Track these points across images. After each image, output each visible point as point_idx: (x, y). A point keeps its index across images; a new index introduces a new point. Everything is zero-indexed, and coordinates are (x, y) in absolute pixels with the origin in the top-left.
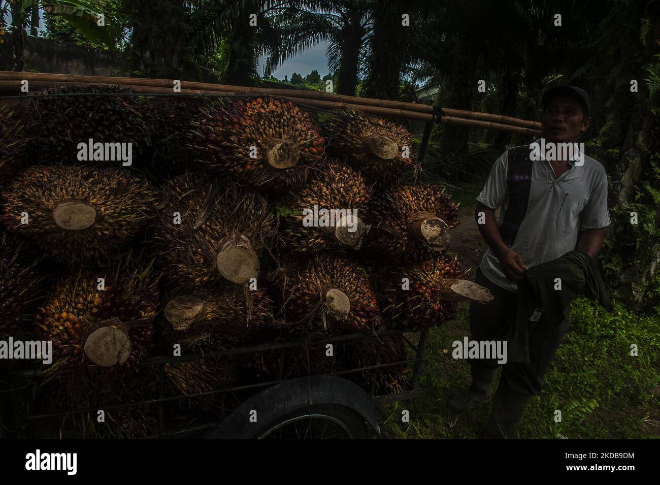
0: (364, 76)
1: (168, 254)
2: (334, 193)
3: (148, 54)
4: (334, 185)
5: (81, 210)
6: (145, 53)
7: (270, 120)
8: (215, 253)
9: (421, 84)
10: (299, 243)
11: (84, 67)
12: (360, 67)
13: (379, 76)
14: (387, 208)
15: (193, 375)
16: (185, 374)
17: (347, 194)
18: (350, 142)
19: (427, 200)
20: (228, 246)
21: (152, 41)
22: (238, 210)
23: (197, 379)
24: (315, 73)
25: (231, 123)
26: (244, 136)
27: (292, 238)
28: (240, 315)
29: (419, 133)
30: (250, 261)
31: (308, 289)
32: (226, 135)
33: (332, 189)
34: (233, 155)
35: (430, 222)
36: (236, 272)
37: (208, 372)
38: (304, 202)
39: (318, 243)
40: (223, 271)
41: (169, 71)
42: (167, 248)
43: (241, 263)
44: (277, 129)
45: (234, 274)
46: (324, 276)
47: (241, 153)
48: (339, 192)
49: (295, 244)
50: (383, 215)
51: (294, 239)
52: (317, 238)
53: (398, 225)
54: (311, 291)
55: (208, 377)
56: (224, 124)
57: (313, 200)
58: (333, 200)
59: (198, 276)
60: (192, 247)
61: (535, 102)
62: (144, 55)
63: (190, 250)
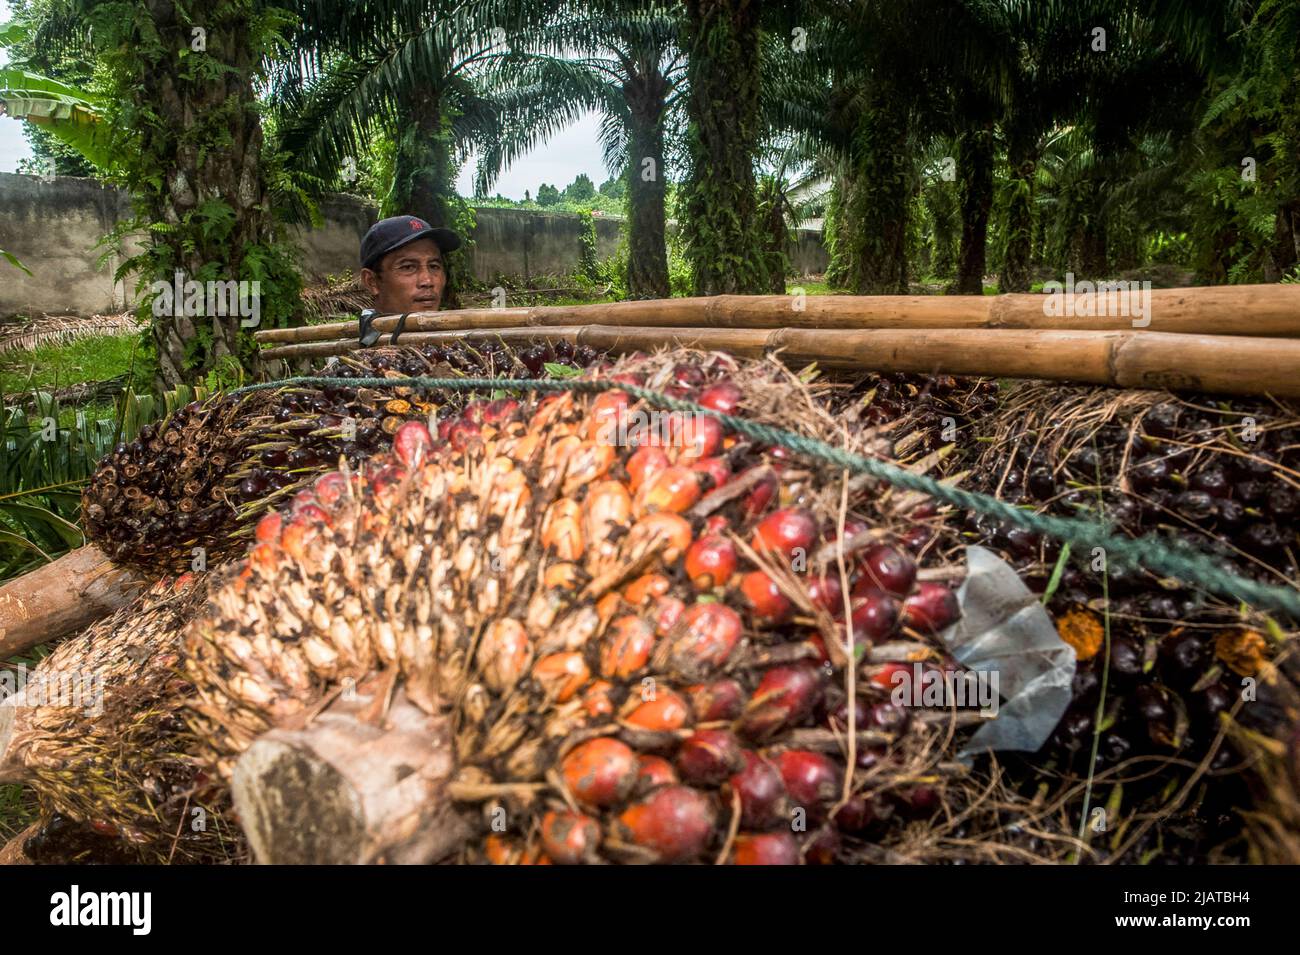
0: (678, 174)
3: (180, 183)
6: (175, 180)
9: (793, 177)
11: (97, 221)
12: (670, 156)
13: (710, 172)
21: (187, 152)
24: (582, 180)
29: (802, 275)
41: (232, 215)
61: (1027, 187)
62: (173, 186)
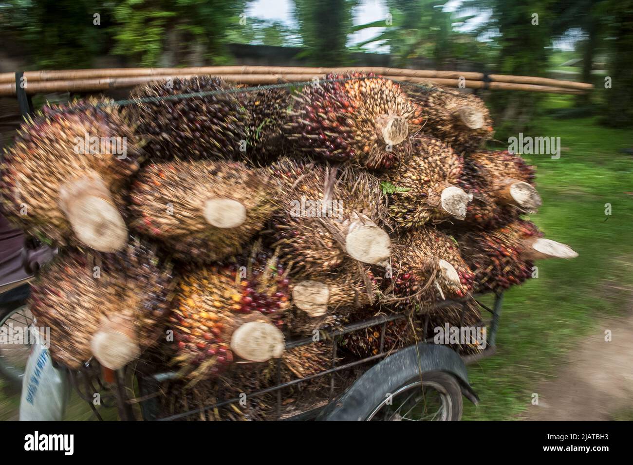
1: (295, 242)
2: (432, 166)
4: (430, 159)
5: (230, 207)
7: (373, 98)
8: (344, 236)
10: (404, 218)
14: (474, 177)
15: (308, 358)
16: (300, 358)
17: (444, 166)
18: (435, 115)
19: (506, 165)
20: (355, 228)
22: (356, 191)
23: (311, 362)
25: (344, 106)
26: (360, 119)
27: (396, 215)
28: (359, 294)
30: (379, 239)
31: (415, 262)
32: (342, 120)
33: (429, 163)
34: (352, 138)
35: (518, 186)
36: (367, 252)
37: (321, 354)
38: (405, 177)
39: (423, 217)
40: (353, 252)
42: (292, 236)
43: (370, 242)
44: (382, 105)
45: (365, 254)
46: (425, 248)
47: (359, 135)
48: (437, 165)
49: (400, 220)
50: (471, 183)
51: (399, 214)
52: (421, 212)
53: (486, 192)
54: (418, 264)
55: (320, 359)
56: (337, 108)
57: (413, 175)
58: (432, 173)
59: (327, 260)
60: (318, 232)
63: (317, 235)
